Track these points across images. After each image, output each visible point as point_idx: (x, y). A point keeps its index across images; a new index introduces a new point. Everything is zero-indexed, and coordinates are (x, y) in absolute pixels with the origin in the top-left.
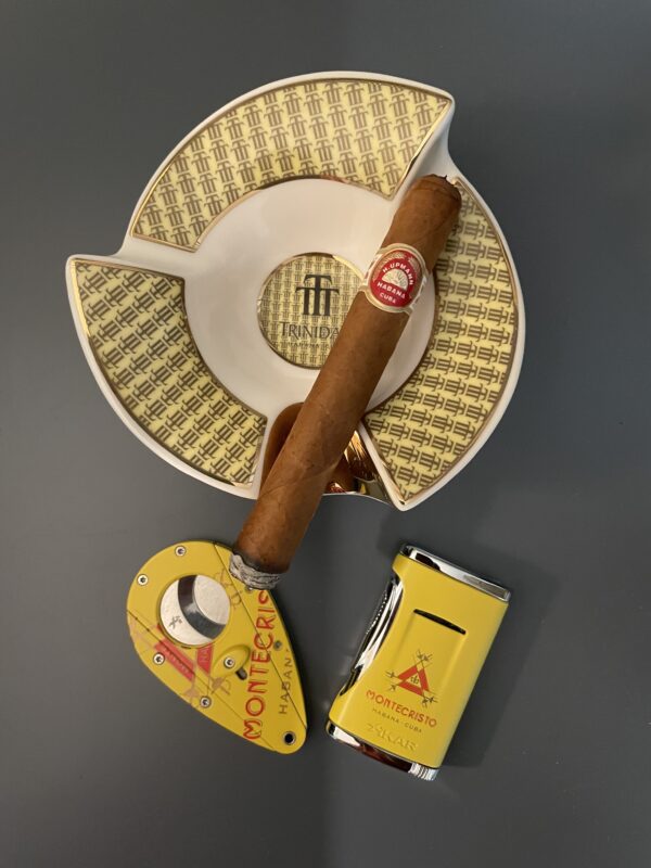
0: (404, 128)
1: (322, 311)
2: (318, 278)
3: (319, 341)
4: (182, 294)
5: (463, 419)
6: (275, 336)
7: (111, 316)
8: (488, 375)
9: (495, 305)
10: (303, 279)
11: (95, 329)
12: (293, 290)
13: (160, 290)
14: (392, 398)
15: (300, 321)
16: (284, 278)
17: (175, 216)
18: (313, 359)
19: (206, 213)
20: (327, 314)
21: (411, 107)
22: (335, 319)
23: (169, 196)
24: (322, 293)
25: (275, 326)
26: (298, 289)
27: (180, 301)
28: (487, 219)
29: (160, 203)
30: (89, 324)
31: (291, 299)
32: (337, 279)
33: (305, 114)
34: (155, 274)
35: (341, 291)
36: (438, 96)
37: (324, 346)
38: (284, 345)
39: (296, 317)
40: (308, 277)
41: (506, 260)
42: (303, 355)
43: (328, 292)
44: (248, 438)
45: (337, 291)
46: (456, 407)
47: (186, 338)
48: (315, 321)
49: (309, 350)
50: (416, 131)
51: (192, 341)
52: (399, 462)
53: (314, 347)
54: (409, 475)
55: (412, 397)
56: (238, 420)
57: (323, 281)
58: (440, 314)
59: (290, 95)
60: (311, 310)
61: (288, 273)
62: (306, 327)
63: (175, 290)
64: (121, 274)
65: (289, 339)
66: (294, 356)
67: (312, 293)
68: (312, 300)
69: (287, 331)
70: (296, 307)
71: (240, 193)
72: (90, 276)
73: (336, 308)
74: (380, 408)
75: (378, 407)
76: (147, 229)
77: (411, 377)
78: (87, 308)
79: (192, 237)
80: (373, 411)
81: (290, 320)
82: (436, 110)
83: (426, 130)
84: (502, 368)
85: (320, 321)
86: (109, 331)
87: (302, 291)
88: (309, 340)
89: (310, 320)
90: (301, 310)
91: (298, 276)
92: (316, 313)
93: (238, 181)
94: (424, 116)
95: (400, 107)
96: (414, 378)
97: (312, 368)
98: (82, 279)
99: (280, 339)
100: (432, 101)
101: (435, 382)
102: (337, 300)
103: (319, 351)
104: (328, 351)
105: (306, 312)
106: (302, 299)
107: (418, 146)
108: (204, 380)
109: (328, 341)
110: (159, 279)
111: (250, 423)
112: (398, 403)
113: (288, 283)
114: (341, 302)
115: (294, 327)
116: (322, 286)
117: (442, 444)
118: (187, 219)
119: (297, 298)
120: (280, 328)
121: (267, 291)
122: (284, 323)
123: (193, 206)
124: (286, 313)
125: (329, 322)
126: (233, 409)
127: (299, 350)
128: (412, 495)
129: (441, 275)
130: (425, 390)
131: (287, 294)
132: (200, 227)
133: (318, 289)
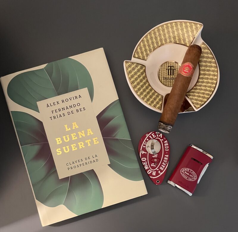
0: (192, 31)
1: (172, 74)
2: (171, 67)
3: (172, 81)
4: (145, 69)
5: (208, 92)
6: (162, 80)
7: (133, 73)
8: (213, 83)
9: (213, 69)
10: (167, 67)
11: (130, 76)
12: (165, 70)
13: (141, 68)
14: (191, 90)
15: (167, 76)
16: (163, 67)
17: (142, 53)
18: (170, 85)
19: (148, 52)
20: (173, 75)
21: (194, 27)
22: (175, 76)
23: (141, 49)
24: (172, 70)
25: (162, 78)
26: (166, 69)
27: (145, 71)
28: (210, 51)
29: (139, 50)
30: (128, 75)
31: (165, 72)
32: (175, 67)
33: (170, 29)
34: (141, 64)
35: (176, 70)
36: (200, 24)
37: (173, 82)
38: (164, 82)
39: (166, 76)
40: (168, 67)
41: (215, 59)
42: (168, 84)
43: (173, 70)
44: (160, 100)
45: (175, 69)
46: (206, 90)
47: (146, 79)
48: (171, 76)
49: (169, 83)
50: (195, 32)
51: (147, 80)
52: (195, 101)
53: (171, 82)
54: (197, 104)
55: (196, 89)
56: (157, 96)
57: (172, 67)
58: (200, 72)
59: (167, 26)
60: (170, 74)
61: (164, 66)
62: (168, 78)
63: (144, 68)
64: (134, 64)
65: (165, 80)
66: (166, 84)
67: (170, 70)
68: (170, 72)
69: (164, 79)
70: (166, 73)
71: (156, 47)
72: (129, 64)
73: (175, 74)
74: (189, 92)
75: (188, 92)
76: (136, 56)
77: (195, 85)
78: (128, 71)
79: (146, 57)
80: (187, 92)
81: (165, 76)
82: (199, 27)
83: (197, 32)
84: (215, 82)
85: (172, 76)
86: (132, 76)
87: (167, 70)
88: (169, 80)
89: (169, 76)
90: (167, 74)
91: (166, 67)
92: (171, 74)
93: (155, 45)
94: (197, 29)
95: (191, 27)
96: (196, 85)
97: (170, 87)
98: (127, 65)
99: (163, 81)
100: (198, 25)
101: (201, 86)
102: (175, 71)
103: (172, 83)
104: (174, 83)
105: (168, 74)
106: (167, 72)
107: (195, 35)
108: (150, 88)
109: (174, 81)
110: (141, 65)
111: (160, 97)
112: (193, 91)
113: (164, 68)
114: (176, 72)
115: (166, 78)
116: (172, 68)
117: (204, 98)
118: (145, 53)
119: (166, 71)
120: (163, 78)
121: (160, 70)
122: (164, 77)
123: (146, 50)
124: (164, 75)
125: (174, 76)
126: (156, 94)
127: (167, 83)
128: (199, 108)
129: (200, 63)
130: (198, 87)
131: (164, 70)
132: (147, 55)
133: (171, 69)
